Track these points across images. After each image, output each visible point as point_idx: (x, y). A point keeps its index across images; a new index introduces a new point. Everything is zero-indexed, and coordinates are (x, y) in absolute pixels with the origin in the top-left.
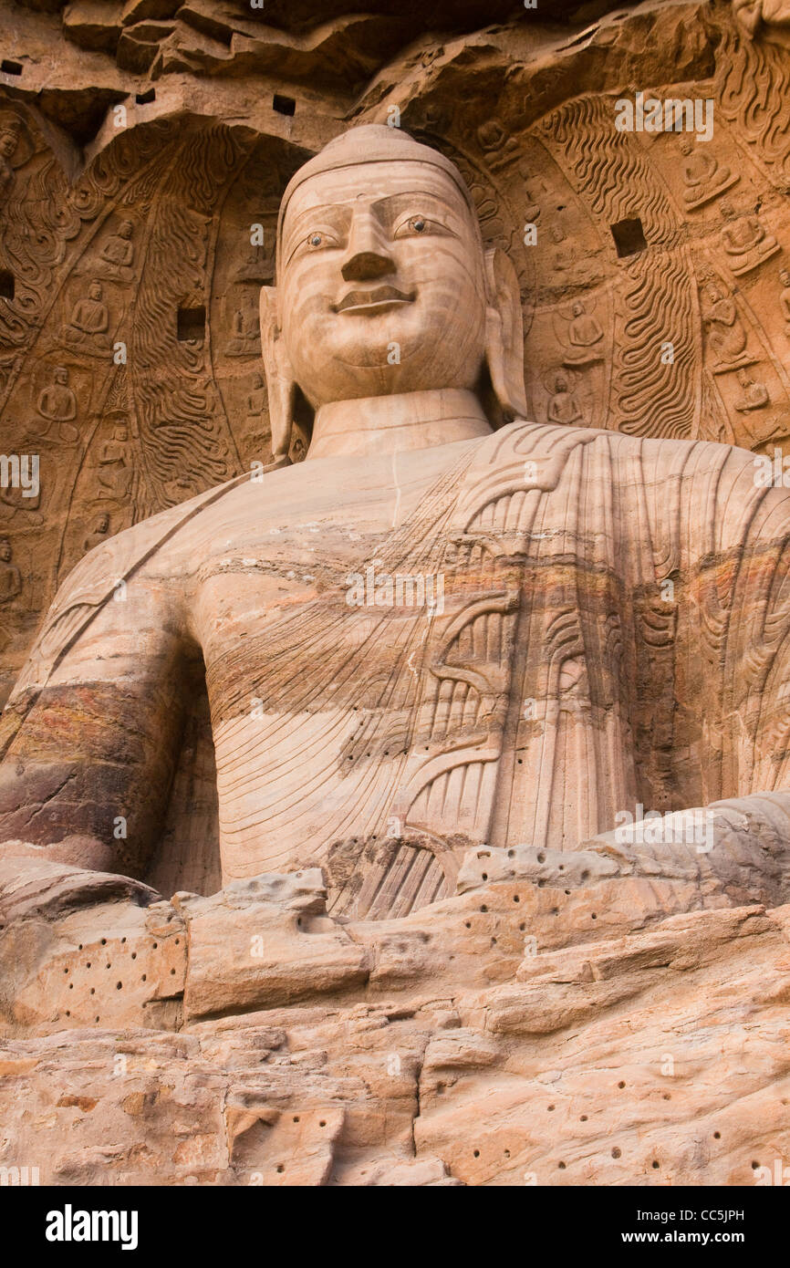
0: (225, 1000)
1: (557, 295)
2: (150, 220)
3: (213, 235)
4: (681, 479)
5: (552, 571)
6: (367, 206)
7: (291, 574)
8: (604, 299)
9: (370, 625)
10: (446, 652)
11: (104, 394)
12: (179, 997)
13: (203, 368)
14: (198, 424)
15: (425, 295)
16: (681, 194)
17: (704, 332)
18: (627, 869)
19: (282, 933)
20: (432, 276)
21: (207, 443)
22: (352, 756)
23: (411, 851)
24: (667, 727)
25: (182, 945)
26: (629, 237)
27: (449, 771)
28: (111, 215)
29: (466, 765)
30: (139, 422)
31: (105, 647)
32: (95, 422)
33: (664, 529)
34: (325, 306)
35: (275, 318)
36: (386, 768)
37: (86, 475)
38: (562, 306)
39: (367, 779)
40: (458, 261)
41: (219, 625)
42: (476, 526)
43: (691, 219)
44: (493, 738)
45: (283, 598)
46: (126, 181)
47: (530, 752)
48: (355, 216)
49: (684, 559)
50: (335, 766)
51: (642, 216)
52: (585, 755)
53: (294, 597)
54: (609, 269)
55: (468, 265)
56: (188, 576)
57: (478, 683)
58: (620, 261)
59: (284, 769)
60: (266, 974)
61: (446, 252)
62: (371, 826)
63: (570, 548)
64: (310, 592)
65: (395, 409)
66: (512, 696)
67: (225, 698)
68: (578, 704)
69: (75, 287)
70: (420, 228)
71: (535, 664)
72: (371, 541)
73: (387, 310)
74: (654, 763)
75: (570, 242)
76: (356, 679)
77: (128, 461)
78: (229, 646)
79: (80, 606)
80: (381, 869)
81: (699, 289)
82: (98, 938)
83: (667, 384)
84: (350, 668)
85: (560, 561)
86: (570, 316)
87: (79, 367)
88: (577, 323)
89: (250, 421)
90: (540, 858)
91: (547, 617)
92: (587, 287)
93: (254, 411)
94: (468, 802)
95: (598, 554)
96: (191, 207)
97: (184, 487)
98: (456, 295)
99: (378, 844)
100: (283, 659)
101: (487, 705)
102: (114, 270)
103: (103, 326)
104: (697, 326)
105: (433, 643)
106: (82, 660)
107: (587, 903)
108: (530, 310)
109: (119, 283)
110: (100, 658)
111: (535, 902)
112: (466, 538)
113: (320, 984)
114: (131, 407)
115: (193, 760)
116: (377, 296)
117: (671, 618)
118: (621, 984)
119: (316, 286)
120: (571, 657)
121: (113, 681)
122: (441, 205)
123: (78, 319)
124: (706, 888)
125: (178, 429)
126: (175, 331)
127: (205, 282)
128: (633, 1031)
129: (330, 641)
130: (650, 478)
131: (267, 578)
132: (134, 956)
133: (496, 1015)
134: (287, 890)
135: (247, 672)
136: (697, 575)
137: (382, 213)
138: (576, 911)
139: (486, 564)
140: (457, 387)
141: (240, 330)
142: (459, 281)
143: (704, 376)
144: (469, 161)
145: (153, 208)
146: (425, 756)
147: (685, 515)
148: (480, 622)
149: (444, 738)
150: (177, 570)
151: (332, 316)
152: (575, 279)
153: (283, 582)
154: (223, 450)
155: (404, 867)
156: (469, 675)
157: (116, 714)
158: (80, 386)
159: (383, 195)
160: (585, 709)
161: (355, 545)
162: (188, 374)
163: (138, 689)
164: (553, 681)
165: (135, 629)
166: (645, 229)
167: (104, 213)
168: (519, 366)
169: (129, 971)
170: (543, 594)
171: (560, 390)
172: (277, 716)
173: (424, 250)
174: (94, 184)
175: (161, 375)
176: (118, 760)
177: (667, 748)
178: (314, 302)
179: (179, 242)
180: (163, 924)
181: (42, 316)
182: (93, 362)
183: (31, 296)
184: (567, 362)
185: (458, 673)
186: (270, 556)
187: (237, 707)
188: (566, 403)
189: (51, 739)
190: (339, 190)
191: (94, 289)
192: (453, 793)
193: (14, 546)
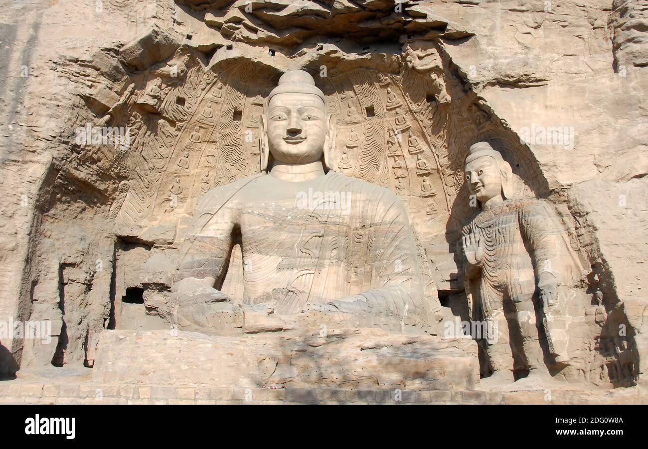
0: (253, 330)
2: (227, 84)
5: (333, 226)
6: (296, 110)
7: (267, 218)
8: (361, 128)
9: (286, 234)
10: (304, 245)
11: (210, 135)
12: (241, 327)
13: (240, 130)
14: (237, 146)
15: (309, 138)
16: (386, 104)
18: (338, 311)
19: (265, 317)
20: (311, 133)
21: (240, 153)
22: (280, 268)
23: (292, 293)
24: (357, 262)
25: (242, 316)
26: (370, 111)
27: (302, 275)
28: (216, 82)
29: (306, 274)
30: (220, 143)
31: (215, 227)
32: (206, 143)
33: (363, 214)
34: (282, 137)
36: (288, 272)
37: (203, 159)
38: (348, 127)
39: (283, 274)
41: (247, 228)
42: (315, 211)
43: (388, 112)
44: (313, 268)
45: (265, 224)
46: (221, 72)
47: (322, 272)
48: (293, 112)
49: (367, 222)
50: (275, 270)
51: (374, 106)
53: (268, 225)
54: (363, 119)
55: (321, 127)
57: (312, 254)
58: (367, 118)
59: (263, 269)
60: (262, 326)
61: (316, 125)
62: (282, 286)
63: (338, 220)
64: (272, 224)
65: (297, 169)
66: (319, 258)
67: (248, 247)
68: (335, 261)
69: (203, 103)
70: (309, 118)
71: (326, 250)
72: (288, 210)
73: (298, 143)
74: (353, 271)
75: (353, 108)
76: (282, 249)
77: (216, 156)
78: (249, 234)
79: (208, 213)
80: (284, 296)
81: (387, 132)
82: (221, 311)
83: (374, 156)
84: (280, 245)
85: (335, 223)
86: (350, 131)
87: (203, 127)
88: (352, 133)
89: (253, 148)
91: (330, 238)
92: (356, 123)
93: (255, 145)
94: (306, 283)
95: (345, 221)
96: (240, 80)
97: (232, 165)
99: (284, 290)
100: (264, 241)
102: (216, 99)
103: (211, 116)
105: (302, 242)
106: (208, 230)
107: (328, 317)
108: (339, 127)
109: (216, 103)
110: (213, 230)
111: (318, 316)
112: (313, 215)
113: (272, 329)
114: (218, 140)
116: (296, 139)
117: (361, 236)
119: (279, 132)
120: (334, 249)
121: (217, 236)
122: (316, 109)
123: (204, 113)
125: (231, 147)
126: (233, 118)
127: (243, 104)
129: (276, 238)
131: (261, 218)
132: (230, 316)
135: (254, 242)
136: (369, 227)
137: (300, 112)
139: (317, 223)
141: (252, 119)
143: (385, 156)
148: (313, 238)
149: (302, 267)
151: (282, 141)
152: (353, 120)
153: (265, 220)
154: (244, 156)
155: (290, 297)
156: (310, 252)
157: (218, 245)
158: (203, 132)
161: (284, 212)
162: (235, 131)
163: (224, 239)
164: (329, 255)
165: (223, 222)
166: (375, 111)
167: (214, 81)
169: (230, 320)
170: (330, 232)
171: (344, 153)
172: (261, 255)
173: (310, 125)
174: (211, 73)
175: (227, 131)
176: (218, 257)
177: (356, 267)
178: (278, 136)
180: (238, 311)
181: (193, 112)
182: (207, 126)
183: (190, 106)
184: (347, 145)
185: (307, 251)
186: (262, 212)
187: (251, 251)
188: (346, 157)
189: (201, 251)
190: (288, 102)
191: (209, 104)
192: (303, 281)
193: (181, 179)
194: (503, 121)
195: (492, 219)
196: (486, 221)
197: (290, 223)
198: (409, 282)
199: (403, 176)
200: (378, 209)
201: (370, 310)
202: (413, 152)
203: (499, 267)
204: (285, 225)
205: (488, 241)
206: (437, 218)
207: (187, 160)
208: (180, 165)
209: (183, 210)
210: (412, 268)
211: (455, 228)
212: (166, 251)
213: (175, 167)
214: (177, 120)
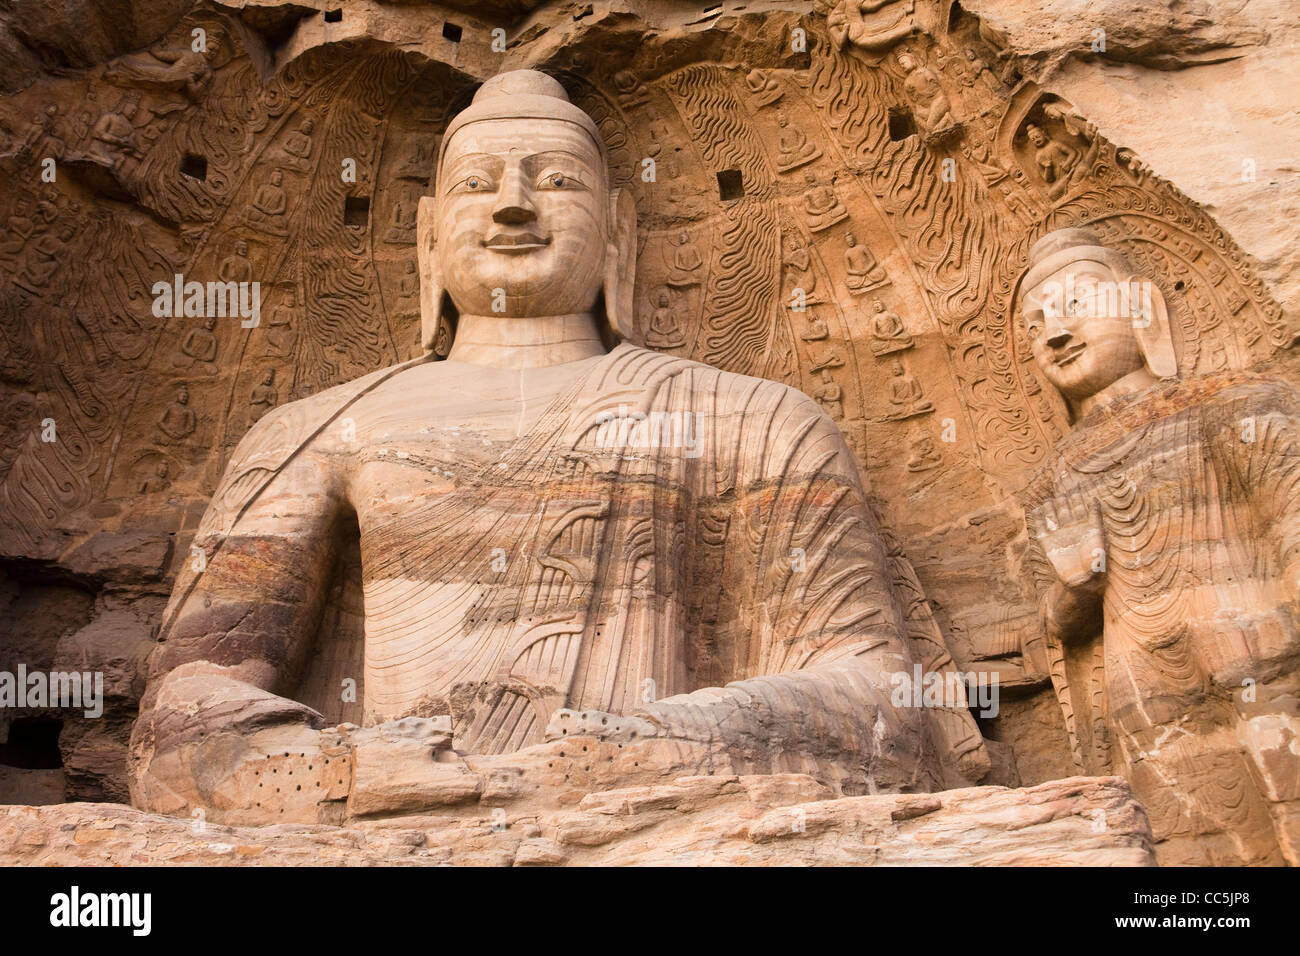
0: (379, 806)
1: (668, 222)
2: (328, 120)
3: (382, 135)
4: (743, 416)
5: (636, 487)
6: (517, 161)
8: (705, 233)
9: (494, 517)
10: (550, 546)
11: (277, 266)
12: (344, 800)
13: (364, 251)
14: (355, 298)
15: (559, 241)
16: (776, 157)
17: (783, 272)
18: (662, 733)
19: (421, 762)
20: (564, 225)
21: (363, 316)
22: (474, 619)
23: (513, 696)
24: (713, 606)
25: (347, 763)
26: (730, 184)
27: (545, 639)
28: (295, 112)
29: (559, 635)
30: (305, 290)
31: (280, 508)
32: (267, 288)
33: (726, 455)
34: (477, 241)
35: (432, 230)
36: (498, 631)
37: (257, 334)
38: (671, 233)
39: (484, 639)
40: (587, 211)
41: (375, 503)
42: (581, 446)
43: (782, 179)
44: (580, 615)
45: (429, 489)
46: (310, 86)
47: (607, 627)
48: (507, 170)
49: (739, 480)
50: (460, 626)
51: (742, 168)
52: (647, 632)
53: (436, 488)
54: (712, 208)
55: (595, 214)
56: (349, 454)
57: (573, 572)
58: (722, 203)
59: (422, 624)
60: (410, 790)
61: (578, 205)
62: (483, 676)
63: (652, 470)
64: (449, 486)
65: (527, 330)
66: (597, 584)
67: (377, 562)
68: (645, 593)
69: (260, 173)
70: (559, 184)
71: (616, 560)
72: (500, 447)
73: (527, 252)
74: (701, 633)
75: (683, 179)
76: (481, 560)
77: (294, 325)
78: (383, 522)
79: (259, 469)
80: (489, 708)
81: (782, 237)
82: (281, 751)
83: (749, 311)
84: (474, 551)
85: (643, 479)
86: (677, 243)
87: (257, 242)
88: (682, 250)
89: (401, 302)
90: (604, 721)
91: (629, 524)
92: (693, 220)
93: (406, 293)
94: (558, 664)
95: (673, 474)
96: (365, 111)
97: (341, 352)
98: (583, 241)
99: (489, 689)
100: (426, 538)
101: (577, 590)
102: (294, 161)
103: (281, 209)
104: (778, 267)
105: (541, 538)
106: (261, 516)
107: (632, 755)
108: (645, 233)
109: (297, 173)
110: (275, 516)
111: (597, 752)
112: (574, 455)
113: (446, 799)
114: (300, 279)
115: (341, 595)
116: (519, 241)
117: (724, 524)
118: (645, 818)
119: (471, 223)
120: (644, 556)
121: (285, 536)
122: (578, 162)
123: (260, 202)
124: (715, 748)
125: (338, 301)
126: (342, 217)
127: (371, 177)
128: (648, 849)
129: (463, 527)
130: (720, 412)
131: (416, 470)
132: (311, 768)
133: (564, 832)
134: (425, 731)
135: (395, 545)
136: (747, 494)
137: (530, 167)
138: (625, 760)
139: (587, 478)
140: (577, 313)
141: (398, 221)
142: (587, 229)
143: (779, 308)
144: (606, 99)
145: (332, 110)
146: (529, 625)
147: (743, 445)
148: (578, 524)
149: (543, 612)
150: (341, 448)
151: (481, 250)
152: (684, 212)
153: (428, 476)
154: (377, 324)
155: (507, 708)
156: (566, 566)
157: (286, 563)
158: (257, 257)
159: (532, 153)
160: (650, 597)
161: (487, 449)
162: (351, 255)
163: (304, 543)
164: (628, 574)
165: (304, 493)
166: (745, 181)
167: (289, 112)
168: (629, 291)
169: (308, 778)
170: (627, 505)
171: (662, 305)
172: (417, 582)
173: (560, 203)
174: (283, 86)
175: (327, 254)
176: (286, 600)
177: (712, 622)
178: (468, 237)
179: (352, 140)
180: (334, 747)
181: (229, 197)
182: (270, 239)
183: (221, 179)
184: (671, 282)
185: (558, 563)
186: (419, 452)
187: (387, 571)
188: (666, 317)
189: (233, 580)
190: (495, 141)
191: (276, 176)
192: (547, 655)
193: (191, 392)
194: (1125, 155)
195: (1122, 441)
196: (1102, 452)
197: (503, 481)
198: (880, 653)
199: (833, 363)
200: (772, 436)
201: (766, 733)
202: (857, 292)
203: (1164, 583)
204: (491, 489)
205: (1117, 509)
206: (939, 481)
207: (212, 338)
208: (189, 351)
209: (196, 484)
210: (883, 613)
211: (999, 506)
212: (139, 603)
213: (175, 357)
214: (182, 218)
